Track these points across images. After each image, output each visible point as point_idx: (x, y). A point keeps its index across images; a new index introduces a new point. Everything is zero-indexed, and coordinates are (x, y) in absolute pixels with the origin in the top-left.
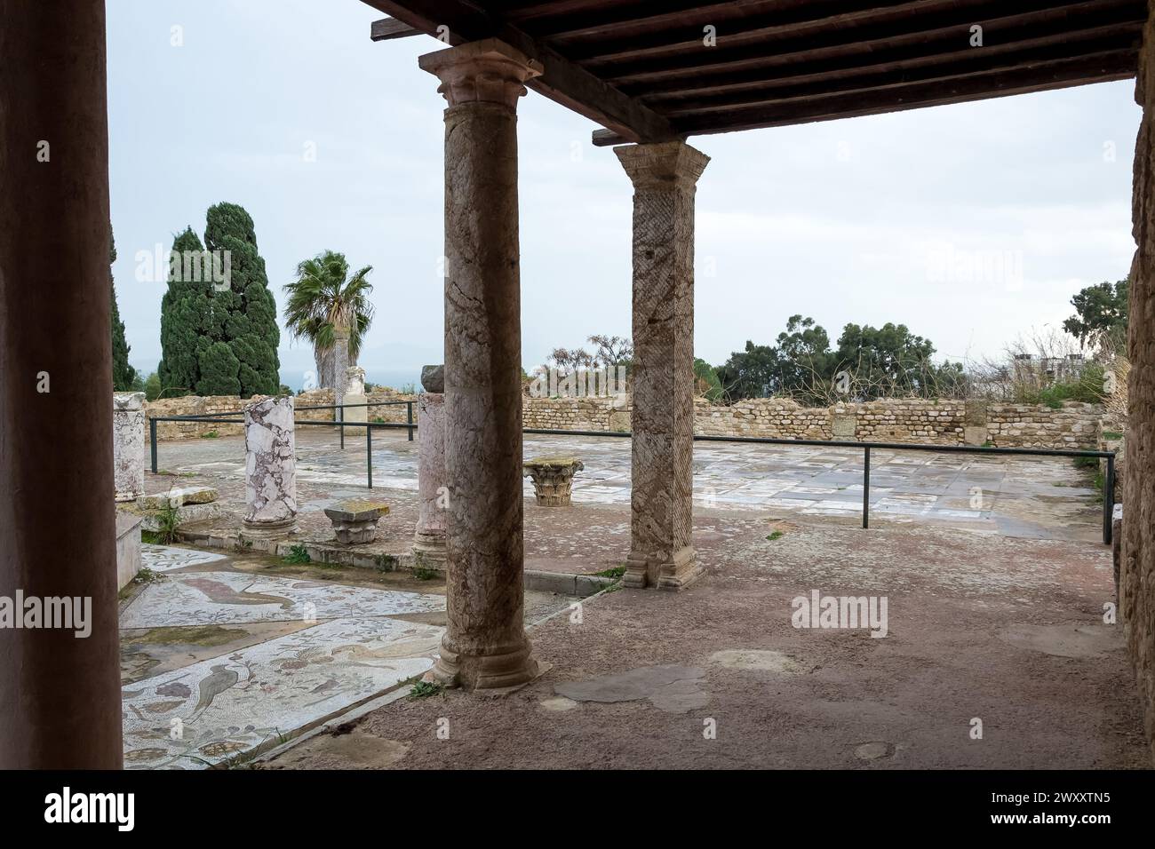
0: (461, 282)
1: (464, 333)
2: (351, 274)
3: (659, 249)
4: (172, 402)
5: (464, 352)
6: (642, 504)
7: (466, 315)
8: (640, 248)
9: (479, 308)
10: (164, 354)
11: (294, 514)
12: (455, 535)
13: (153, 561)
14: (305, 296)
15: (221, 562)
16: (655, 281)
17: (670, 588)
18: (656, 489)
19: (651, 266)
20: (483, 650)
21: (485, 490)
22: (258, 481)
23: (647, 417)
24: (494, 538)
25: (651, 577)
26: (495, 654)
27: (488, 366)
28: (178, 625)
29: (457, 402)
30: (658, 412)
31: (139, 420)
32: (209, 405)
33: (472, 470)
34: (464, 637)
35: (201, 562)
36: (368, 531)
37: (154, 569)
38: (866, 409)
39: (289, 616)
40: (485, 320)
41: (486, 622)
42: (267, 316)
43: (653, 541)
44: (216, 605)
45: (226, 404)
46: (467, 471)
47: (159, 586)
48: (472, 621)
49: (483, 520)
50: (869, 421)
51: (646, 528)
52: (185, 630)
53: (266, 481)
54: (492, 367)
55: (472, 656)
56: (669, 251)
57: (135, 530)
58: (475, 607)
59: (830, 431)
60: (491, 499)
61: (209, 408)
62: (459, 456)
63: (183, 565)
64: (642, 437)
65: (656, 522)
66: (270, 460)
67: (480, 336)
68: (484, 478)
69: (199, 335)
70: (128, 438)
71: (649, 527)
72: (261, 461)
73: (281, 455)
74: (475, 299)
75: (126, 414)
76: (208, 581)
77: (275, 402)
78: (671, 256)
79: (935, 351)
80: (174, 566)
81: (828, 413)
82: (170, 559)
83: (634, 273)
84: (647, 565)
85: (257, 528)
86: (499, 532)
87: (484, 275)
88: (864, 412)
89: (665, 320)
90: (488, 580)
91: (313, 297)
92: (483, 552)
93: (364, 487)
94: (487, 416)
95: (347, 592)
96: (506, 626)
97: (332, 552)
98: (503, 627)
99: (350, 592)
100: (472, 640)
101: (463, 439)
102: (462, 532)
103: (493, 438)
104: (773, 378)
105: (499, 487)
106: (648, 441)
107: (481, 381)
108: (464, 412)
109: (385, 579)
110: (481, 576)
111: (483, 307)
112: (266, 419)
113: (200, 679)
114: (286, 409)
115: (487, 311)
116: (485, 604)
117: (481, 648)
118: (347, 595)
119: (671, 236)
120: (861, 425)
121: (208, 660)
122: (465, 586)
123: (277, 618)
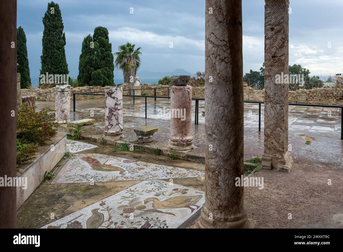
0: (216, 33)
1: (218, 58)
2: (135, 49)
3: (277, 27)
4: (81, 88)
5: (218, 67)
6: (269, 133)
7: (219, 49)
8: (268, 27)
9: (225, 45)
10: (79, 73)
11: (122, 130)
12: (212, 158)
13: (71, 148)
14: (121, 57)
15: (96, 149)
16: (275, 40)
17: (284, 171)
18: (276, 127)
19: (273, 34)
20: (227, 219)
21: (229, 136)
22: (109, 118)
23: (272, 97)
24: (233, 161)
25: (274, 165)
26: (233, 221)
27: (230, 74)
28: (79, 182)
29: (214, 92)
30: (277, 95)
31: (68, 95)
32: (92, 89)
33: (222, 126)
34: (217, 211)
35: (89, 148)
36: (150, 138)
37: (71, 151)
38: (310, 91)
39: (123, 178)
40: (229, 51)
41: (228, 204)
42: (111, 62)
43: (274, 149)
44: (94, 171)
45: (97, 88)
46: (219, 127)
47: (73, 160)
48: (221, 203)
49: (227, 152)
50: (311, 95)
51: (271, 144)
52: (81, 186)
53: (112, 118)
54: (232, 74)
55: (222, 221)
56: (282, 27)
57: (64, 138)
58: (223, 196)
59: (297, 99)
60: (231, 141)
61: (92, 90)
62: (214, 119)
63: (82, 150)
64: (269, 105)
65: (276, 141)
66: (114, 110)
67: (226, 59)
68: (228, 131)
69: (91, 67)
70: (64, 101)
71: (272, 143)
72: (111, 111)
73: (118, 109)
74: (224, 41)
75: (64, 93)
76: (91, 158)
77: (116, 89)
78: (283, 30)
79: (310, 73)
80: (79, 151)
81: (296, 93)
82: (77, 147)
83: (265, 37)
84: (272, 159)
85: (109, 135)
86: (235, 158)
87: (228, 29)
88: (309, 93)
89: (280, 56)
90: (230, 182)
91: (123, 56)
92: (227, 168)
93: (144, 118)
94: (230, 99)
95: (145, 165)
96: (238, 206)
97: (137, 146)
98: (236, 206)
99: (146, 165)
100: (221, 213)
101: (217, 111)
102: (216, 157)
103: (233, 110)
104: (258, 81)
105: (235, 135)
106: (272, 107)
107: (227, 82)
108: (218, 97)
109: (158, 159)
110: (226, 180)
111: (228, 45)
112: (113, 95)
113: (87, 218)
114: (120, 92)
115: (230, 47)
116: (228, 194)
117: (226, 217)
118: (145, 167)
119: (283, 21)
120: (308, 97)
121: (90, 205)
122: (217, 185)
123: (119, 179)
